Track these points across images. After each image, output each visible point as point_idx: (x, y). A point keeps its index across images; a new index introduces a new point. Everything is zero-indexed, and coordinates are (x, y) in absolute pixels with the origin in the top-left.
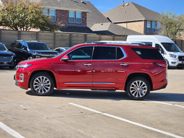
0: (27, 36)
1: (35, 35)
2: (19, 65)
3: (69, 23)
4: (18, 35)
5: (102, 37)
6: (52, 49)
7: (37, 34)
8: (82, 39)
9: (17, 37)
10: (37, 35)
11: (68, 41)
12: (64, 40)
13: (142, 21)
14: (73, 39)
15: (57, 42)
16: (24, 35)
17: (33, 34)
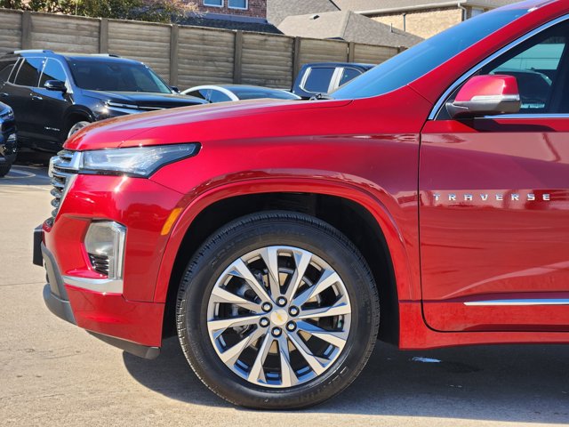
0: (59, 37)
1: (92, 32)
2: (79, 156)
3: (205, 7)
4: (21, 29)
5: (356, 50)
6: (176, 90)
7: (100, 27)
8: (283, 56)
9: (12, 40)
10: (99, 32)
11: (227, 61)
12: (210, 59)
13: (455, 7)
14: (248, 54)
15: (183, 67)
16: (45, 32)
17: (84, 29)
